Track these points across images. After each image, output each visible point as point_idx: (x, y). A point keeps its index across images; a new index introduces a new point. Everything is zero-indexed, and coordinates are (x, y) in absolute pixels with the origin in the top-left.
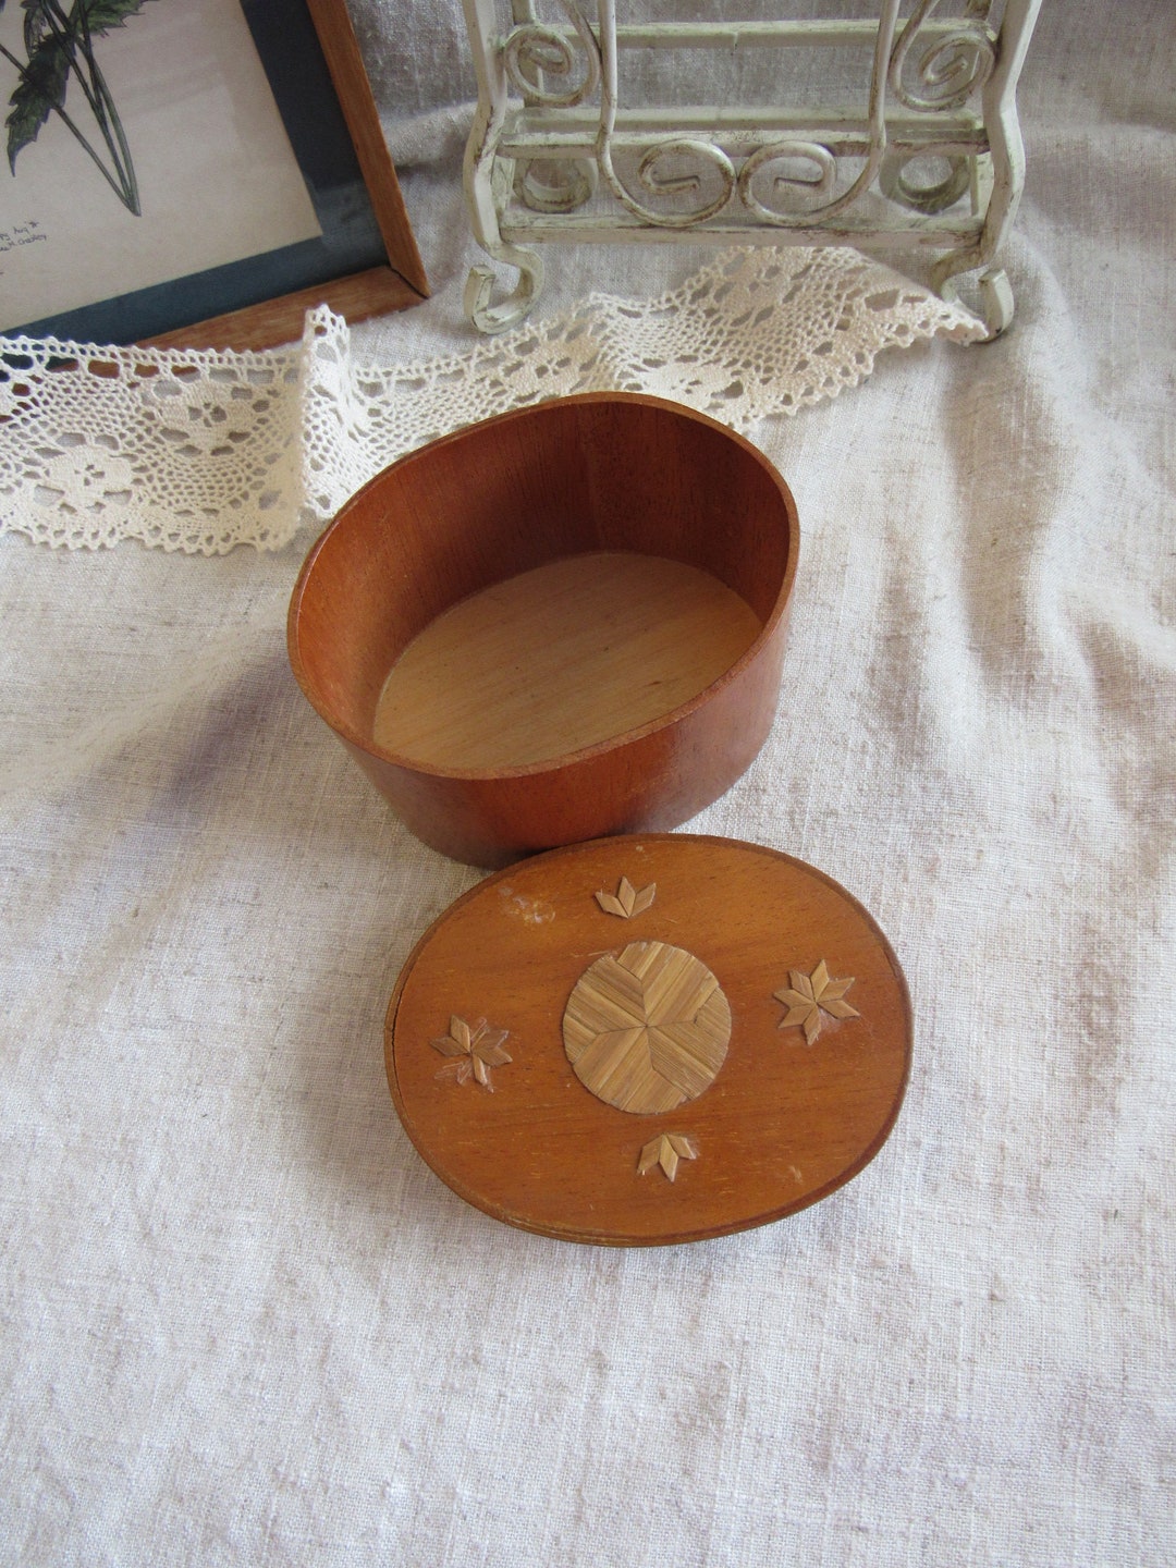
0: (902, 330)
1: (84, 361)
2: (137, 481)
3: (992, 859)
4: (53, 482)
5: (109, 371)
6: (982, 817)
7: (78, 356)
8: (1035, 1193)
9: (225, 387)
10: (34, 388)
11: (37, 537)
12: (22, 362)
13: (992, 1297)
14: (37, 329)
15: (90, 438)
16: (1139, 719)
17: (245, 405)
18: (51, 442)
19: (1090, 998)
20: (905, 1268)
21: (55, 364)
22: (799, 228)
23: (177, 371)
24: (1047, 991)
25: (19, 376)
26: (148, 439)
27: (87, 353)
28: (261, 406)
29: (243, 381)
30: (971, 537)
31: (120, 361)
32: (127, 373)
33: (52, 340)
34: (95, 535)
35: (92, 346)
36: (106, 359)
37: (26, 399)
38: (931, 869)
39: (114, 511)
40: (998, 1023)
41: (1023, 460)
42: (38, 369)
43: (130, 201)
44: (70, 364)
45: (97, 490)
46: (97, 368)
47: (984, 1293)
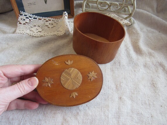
0: (124, 22)
1: (38, 18)
2: (42, 30)
3: (141, 70)
4: (32, 30)
5: (40, 19)
6: (139, 66)
7: (37, 18)
8: (153, 104)
9: (53, 22)
10: (31, 20)
11: (30, 34)
12: (31, 17)
13: (152, 117)
14: (33, 14)
15: (37, 26)
16: (153, 56)
17: (56, 24)
18: (32, 26)
19: (154, 83)
20: (141, 114)
21: (34, 18)
22: (114, 12)
23: (48, 20)
24: (149, 83)
25: (30, 19)
26: (44, 26)
27: (38, 17)
28: (57, 24)
29: (56, 21)
30: (132, 41)
31: (42, 19)
32: (42, 20)
33: (34, 16)
34: (37, 35)
35: (39, 17)
36: (40, 18)
37: (30, 21)
38: (135, 71)
39: (39, 33)
40: (145, 86)
41: (136, 35)
42: (32, 18)
43: (46, 2)
44: (36, 18)
45: (37, 31)
46: (39, 19)
47: (150, 116)
